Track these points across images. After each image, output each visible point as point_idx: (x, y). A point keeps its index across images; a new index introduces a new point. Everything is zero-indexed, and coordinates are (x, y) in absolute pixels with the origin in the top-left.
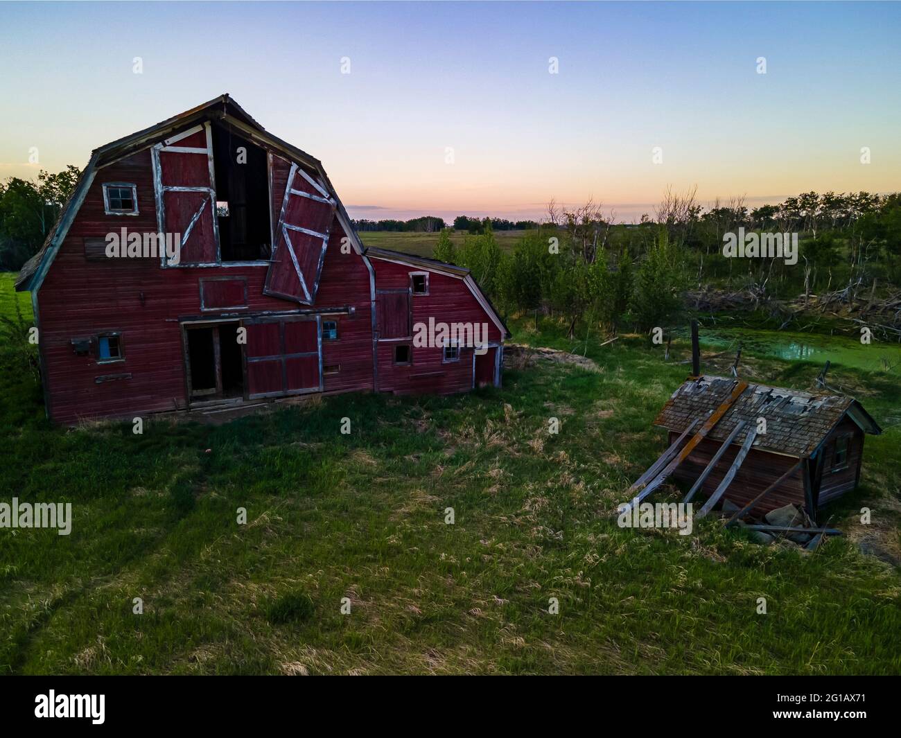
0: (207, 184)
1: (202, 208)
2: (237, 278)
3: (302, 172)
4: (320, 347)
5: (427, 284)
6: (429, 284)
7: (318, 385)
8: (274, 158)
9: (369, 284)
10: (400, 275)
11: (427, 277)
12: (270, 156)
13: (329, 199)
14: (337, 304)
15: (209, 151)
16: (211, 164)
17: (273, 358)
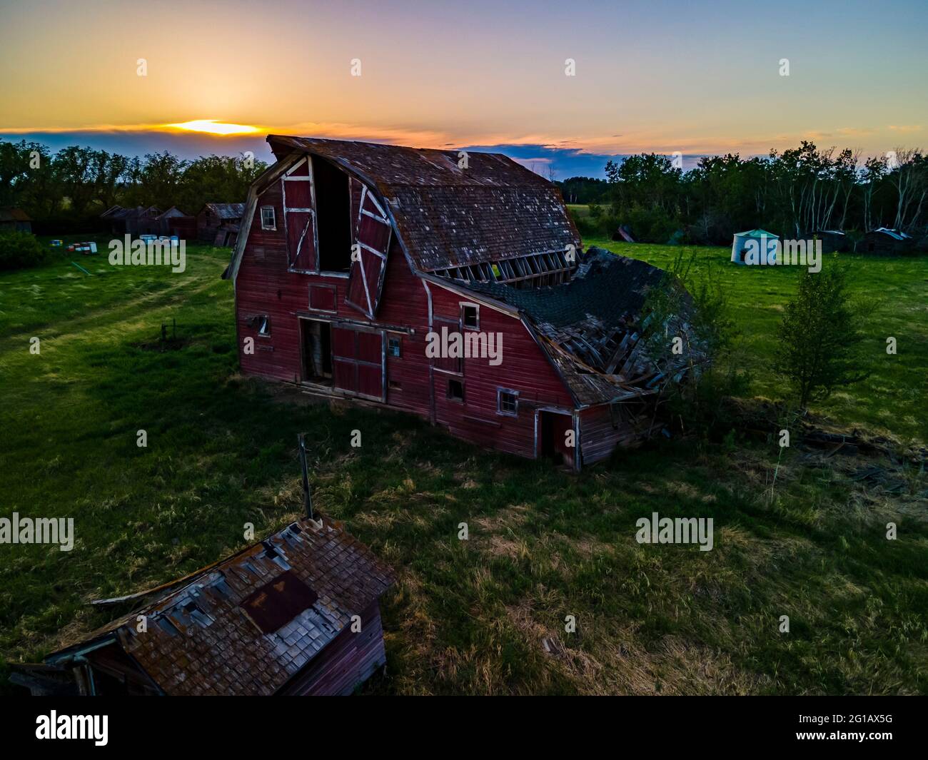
0: (309, 206)
1: (307, 226)
2: (330, 286)
3: (370, 194)
4: (383, 360)
5: (478, 318)
6: (480, 319)
7: (380, 396)
8: (352, 180)
9: (427, 308)
10: (453, 304)
11: (478, 310)
12: (350, 179)
13: (386, 219)
14: (401, 323)
15: (310, 178)
16: (312, 189)
17: (351, 361)
